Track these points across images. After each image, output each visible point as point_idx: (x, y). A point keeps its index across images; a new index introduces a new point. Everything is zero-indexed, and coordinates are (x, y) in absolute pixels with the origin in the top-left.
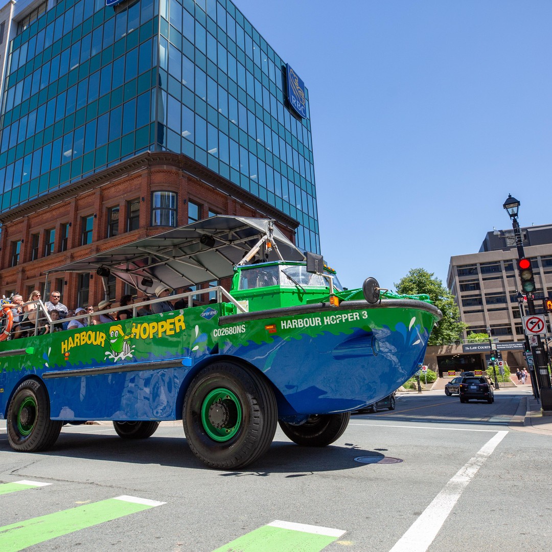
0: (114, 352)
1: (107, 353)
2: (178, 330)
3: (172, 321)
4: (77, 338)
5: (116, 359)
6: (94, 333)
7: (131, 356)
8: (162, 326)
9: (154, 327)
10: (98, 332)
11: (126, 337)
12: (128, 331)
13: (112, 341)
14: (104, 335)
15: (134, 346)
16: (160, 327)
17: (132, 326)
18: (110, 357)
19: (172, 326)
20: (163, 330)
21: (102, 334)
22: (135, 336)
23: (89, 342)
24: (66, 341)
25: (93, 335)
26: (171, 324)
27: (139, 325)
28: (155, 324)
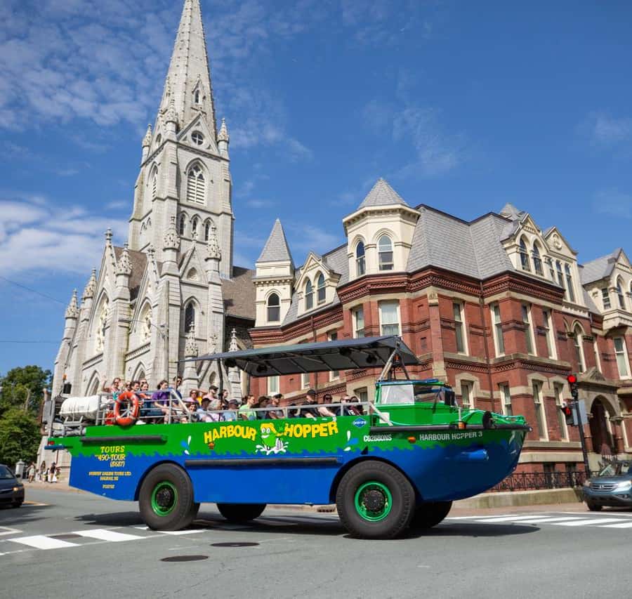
0: (265, 446)
1: (258, 446)
2: (331, 433)
3: (326, 425)
4: (223, 430)
5: (268, 452)
6: (243, 428)
7: (285, 451)
8: (316, 429)
9: (307, 429)
10: (247, 428)
11: (279, 435)
12: (281, 429)
13: (263, 437)
14: (255, 431)
15: (287, 443)
16: (313, 429)
17: (285, 426)
18: (262, 450)
19: (326, 430)
20: (317, 432)
21: (252, 429)
22: (288, 434)
23: (238, 436)
24: (210, 432)
25: (242, 429)
26: (324, 427)
27: (292, 426)
28: (308, 426)
